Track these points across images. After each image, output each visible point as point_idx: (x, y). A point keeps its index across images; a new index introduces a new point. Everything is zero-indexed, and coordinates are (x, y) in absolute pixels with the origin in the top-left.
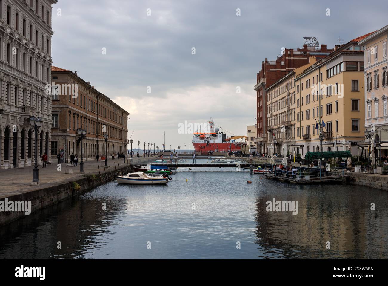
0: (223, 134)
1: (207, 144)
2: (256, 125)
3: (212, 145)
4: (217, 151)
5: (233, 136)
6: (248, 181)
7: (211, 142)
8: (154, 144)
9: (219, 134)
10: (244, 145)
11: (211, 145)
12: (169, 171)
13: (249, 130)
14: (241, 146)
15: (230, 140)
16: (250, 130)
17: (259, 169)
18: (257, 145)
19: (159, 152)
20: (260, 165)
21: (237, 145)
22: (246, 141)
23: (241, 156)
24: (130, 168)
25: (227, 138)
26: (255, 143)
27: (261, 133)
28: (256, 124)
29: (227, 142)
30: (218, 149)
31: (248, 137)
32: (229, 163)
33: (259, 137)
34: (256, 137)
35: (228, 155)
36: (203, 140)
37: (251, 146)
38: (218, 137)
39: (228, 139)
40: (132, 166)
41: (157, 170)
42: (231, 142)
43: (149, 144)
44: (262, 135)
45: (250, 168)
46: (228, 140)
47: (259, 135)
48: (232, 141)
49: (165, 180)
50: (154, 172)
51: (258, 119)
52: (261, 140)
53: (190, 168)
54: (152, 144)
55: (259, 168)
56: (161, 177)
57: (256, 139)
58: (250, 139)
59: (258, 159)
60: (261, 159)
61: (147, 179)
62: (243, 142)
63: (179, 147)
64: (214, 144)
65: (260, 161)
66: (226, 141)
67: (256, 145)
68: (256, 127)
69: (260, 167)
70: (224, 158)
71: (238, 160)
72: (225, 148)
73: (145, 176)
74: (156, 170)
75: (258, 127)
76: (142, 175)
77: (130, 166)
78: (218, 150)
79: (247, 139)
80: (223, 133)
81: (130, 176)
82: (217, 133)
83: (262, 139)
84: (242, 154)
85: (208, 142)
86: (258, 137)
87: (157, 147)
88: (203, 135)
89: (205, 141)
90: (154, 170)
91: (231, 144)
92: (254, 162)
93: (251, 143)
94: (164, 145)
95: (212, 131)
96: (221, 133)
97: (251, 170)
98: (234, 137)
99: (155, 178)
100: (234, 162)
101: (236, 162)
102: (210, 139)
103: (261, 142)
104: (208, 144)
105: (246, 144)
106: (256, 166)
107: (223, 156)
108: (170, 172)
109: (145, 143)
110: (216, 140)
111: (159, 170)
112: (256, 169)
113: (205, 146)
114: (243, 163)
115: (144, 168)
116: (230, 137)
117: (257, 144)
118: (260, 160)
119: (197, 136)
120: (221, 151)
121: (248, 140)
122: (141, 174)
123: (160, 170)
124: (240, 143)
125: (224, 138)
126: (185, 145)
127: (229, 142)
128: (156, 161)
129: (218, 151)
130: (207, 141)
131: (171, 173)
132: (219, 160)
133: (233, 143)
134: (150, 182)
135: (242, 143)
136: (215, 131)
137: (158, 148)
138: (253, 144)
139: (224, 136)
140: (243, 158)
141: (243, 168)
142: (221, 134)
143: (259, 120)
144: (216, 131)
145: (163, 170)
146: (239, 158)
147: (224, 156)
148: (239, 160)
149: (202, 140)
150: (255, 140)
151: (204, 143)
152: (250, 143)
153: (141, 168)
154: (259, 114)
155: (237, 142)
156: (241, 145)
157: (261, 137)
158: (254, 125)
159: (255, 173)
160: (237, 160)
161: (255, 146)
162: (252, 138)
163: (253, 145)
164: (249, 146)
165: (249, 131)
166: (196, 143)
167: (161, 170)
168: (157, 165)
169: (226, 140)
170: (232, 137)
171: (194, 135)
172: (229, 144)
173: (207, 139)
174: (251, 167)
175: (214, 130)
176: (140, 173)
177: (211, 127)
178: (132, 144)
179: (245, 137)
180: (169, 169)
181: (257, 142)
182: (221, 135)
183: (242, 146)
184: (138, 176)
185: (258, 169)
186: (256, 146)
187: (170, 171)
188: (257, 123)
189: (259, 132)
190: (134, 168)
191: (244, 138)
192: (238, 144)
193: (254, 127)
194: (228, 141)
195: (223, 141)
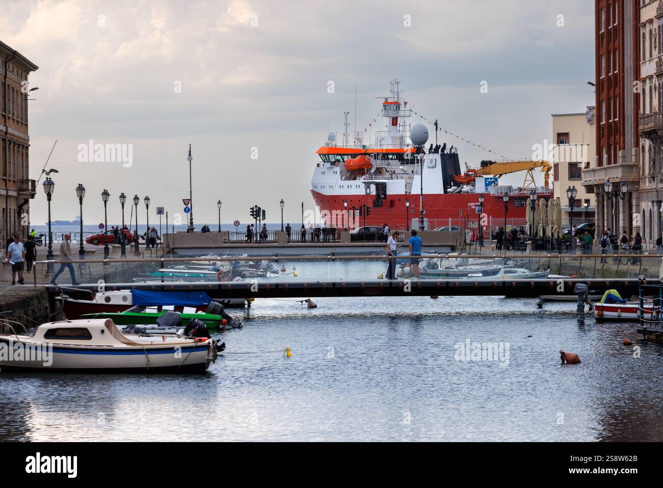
0: (447, 151)
1: (378, 195)
2: (594, 112)
3: (397, 203)
4: (422, 228)
5: (491, 163)
6: (563, 354)
7: (395, 188)
8: (147, 199)
9: (427, 151)
10: (539, 197)
11: (395, 201)
12: (213, 311)
13: (559, 135)
14: (528, 201)
15: (477, 179)
16: (567, 134)
17: (610, 299)
18: (598, 201)
19: (167, 235)
20: (613, 285)
21: (511, 198)
22: (547, 183)
23: (529, 248)
24: (47, 305)
25: (463, 170)
26: (589, 189)
27: (616, 144)
28: (590, 108)
29: (466, 188)
30: (425, 219)
31: (556, 166)
32: (478, 278)
33: (605, 165)
34: (593, 165)
35: (468, 241)
36: (360, 181)
37: (573, 202)
38: (425, 165)
39: (467, 175)
40: (52, 293)
41: (164, 307)
42: (480, 187)
43: (123, 196)
44: (620, 153)
45: (577, 297)
46: (470, 179)
47: (605, 156)
48: (487, 185)
49: (205, 353)
50: (151, 320)
51: (600, 86)
52: (617, 174)
53: (313, 299)
54: (136, 198)
55: (609, 295)
56: (177, 339)
57: (594, 171)
58: (564, 172)
59: (603, 260)
60: (618, 260)
61: (124, 346)
62: (532, 186)
63: (257, 212)
64: (408, 197)
65: (614, 268)
66: (458, 184)
67: (592, 197)
68: (589, 121)
69: (614, 292)
70: (456, 254)
71: (516, 266)
72: (454, 215)
73: (116, 335)
74: (160, 309)
75: (599, 119)
76: (103, 331)
77: (46, 296)
78: (426, 224)
79: (551, 172)
80: (448, 147)
81: (50, 334)
82: (419, 150)
83: (620, 170)
84: (534, 237)
85: (381, 187)
86: (600, 163)
87: (160, 211)
88: (358, 157)
89: (367, 185)
90: (151, 311)
91: (482, 195)
92: (587, 274)
93: (571, 190)
94: (188, 203)
95: (398, 143)
96: (438, 147)
97: (581, 308)
98: (492, 166)
99: (156, 341)
100: (498, 275)
101: (506, 272)
102: (387, 175)
103: (616, 185)
104: (381, 196)
105: (548, 197)
106: (599, 288)
107: (449, 249)
108: (218, 317)
109: (106, 194)
110: (417, 178)
111: (171, 308)
112: (599, 300)
113: (370, 204)
114: (538, 276)
115: (104, 303)
116: (477, 166)
117: (597, 194)
118: (610, 261)
119: (333, 163)
120: (439, 225)
121: (556, 178)
122: (95, 328)
123: (176, 309)
124: (520, 189)
125: (451, 171)
126: (282, 202)
127: (474, 186)
128: (157, 273)
129: (426, 229)
130: (377, 184)
131: (224, 325)
132: (434, 266)
133: (492, 191)
134: (138, 360)
135: (533, 192)
136: (409, 141)
137: (163, 216)
138: (581, 194)
139: (450, 162)
140: (538, 254)
141: (538, 301)
142: (436, 151)
143: (605, 91)
144: (414, 142)
145: (189, 311)
146: (519, 254)
147: (453, 249)
148: (521, 266)
149: (355, 179)
150: (588, 178)
151: (361, 191)
152: (569, 190)
153: (94, 302)
154: (604, 65)
155: (510, 188)
156: (527, 197)
157: (615, 162)
158: (585, 111)
159: (601, 320)
160: (511, 263)
161: (587, 201)
162: (574, 170)
163: (580, 201)
164: (565, 203)
165: (562, 138)
166: (327, 192)
167: (179, 308)
168: (162, 289)
169: (457, 179)
170: (485, 164)
171: (319, 160)
172: (474, 197)
173: (375, 173)
174: (581, 294)
175: (408, 134)
176: (94, 324)
177: (395, 122)
178: (49, 199)
179: (543, 163)
180: (215, 303)
181: (597, 186)
182: (438, 157)
183: (533, 201)
184: (85, 334)
185: (606, 302)
186: (593, 204)
187: (221, 313)
188: (599, 102)
189: (604, 141)
190: (60, 301)
191: (540, 168)
192: (512, 194)
193: (584, 119)
194: (468, 184)
195: (446, 184)
